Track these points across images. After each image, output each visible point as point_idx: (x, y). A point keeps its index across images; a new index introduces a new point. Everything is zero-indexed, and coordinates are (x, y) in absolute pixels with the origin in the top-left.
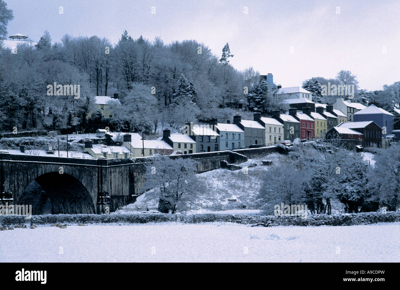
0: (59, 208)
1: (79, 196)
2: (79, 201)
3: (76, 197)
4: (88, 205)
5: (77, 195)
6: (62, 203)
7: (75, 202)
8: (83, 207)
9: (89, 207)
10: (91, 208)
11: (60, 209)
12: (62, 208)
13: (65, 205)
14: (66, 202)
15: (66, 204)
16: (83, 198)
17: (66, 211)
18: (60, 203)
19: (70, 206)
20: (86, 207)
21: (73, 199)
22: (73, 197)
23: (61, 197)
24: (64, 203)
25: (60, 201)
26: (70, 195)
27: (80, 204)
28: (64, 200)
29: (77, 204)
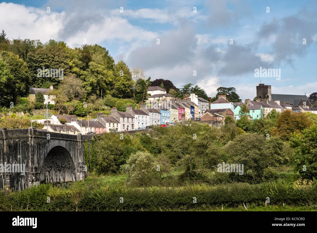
0: (45, 175)
1: (65, 166)
2: (63, 170)
3: (62, 166)
4: (71, 173)
5: (62, 165)
6: (48, 171)
7: (60, 171)
8: (66, 175)
9: (71, 175)
10: (73, 175)
11: (46, 177)
12: (48, 175)
13: (50, 173)
14: (52, 171)
15: (52, 172)
16: (67, 168)
17: (51, 178)
18: (47, 171)
19: (55, 174)
20: (69, 175)
21: (58, 168)
22: (59, 166)
23: (48, 167)
24: (50, 171)
25: (47, 170)
26: (57, 165)
27: (64, 172)
28: (50, 169)
29: (61, 172)
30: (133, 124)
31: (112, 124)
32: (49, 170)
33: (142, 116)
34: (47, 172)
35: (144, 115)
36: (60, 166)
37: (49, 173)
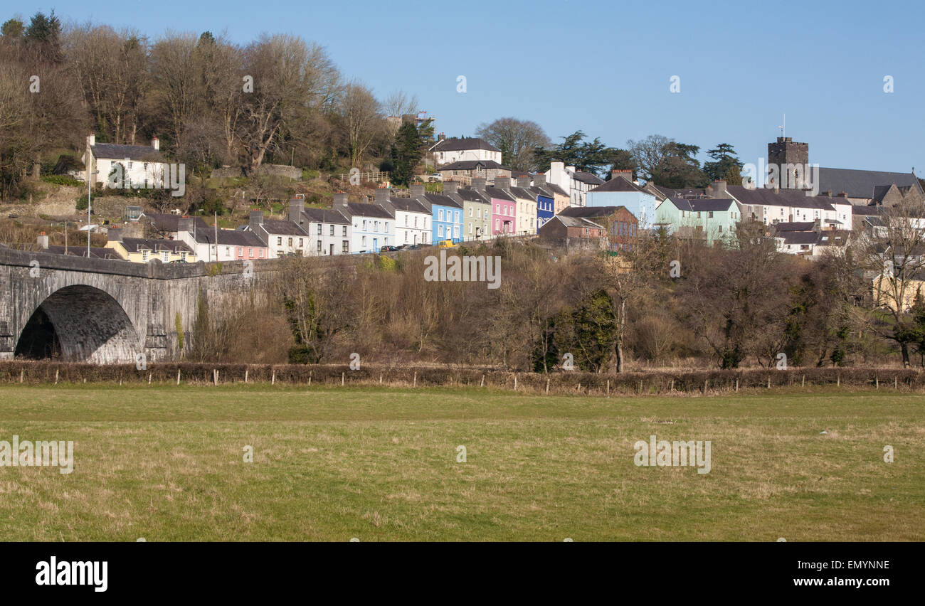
0: (75, 352)
2: (112, 341)
3: (108, 332)
4: (129, 348)
6: (81, 343)
7: (105, 342)
8: (120, 352)
9: (130, 353)
10: (134, 352)
11: (76, 355)
12: (81, 352)
13: (85, 347)
14: (88, 341)
15: (87, 345)
16: (121, 336)
18: (77, 344)
19: (97, 349)
20: (126, 352)
21: (101, 336)
22: (103, 332)
23: (79, 333)
24: (85, 343)
25: (78, 339)
26: (97, 329)
27: (115, 346)
28: (84, 337)
29: (109, 345)
30: (345, 239)
31: (285, 238)
32: (82, 340)
33: (373, 219)
34: (79, 345)
35: (379, 217)
36: (105, 331)
37: (83, 346)
